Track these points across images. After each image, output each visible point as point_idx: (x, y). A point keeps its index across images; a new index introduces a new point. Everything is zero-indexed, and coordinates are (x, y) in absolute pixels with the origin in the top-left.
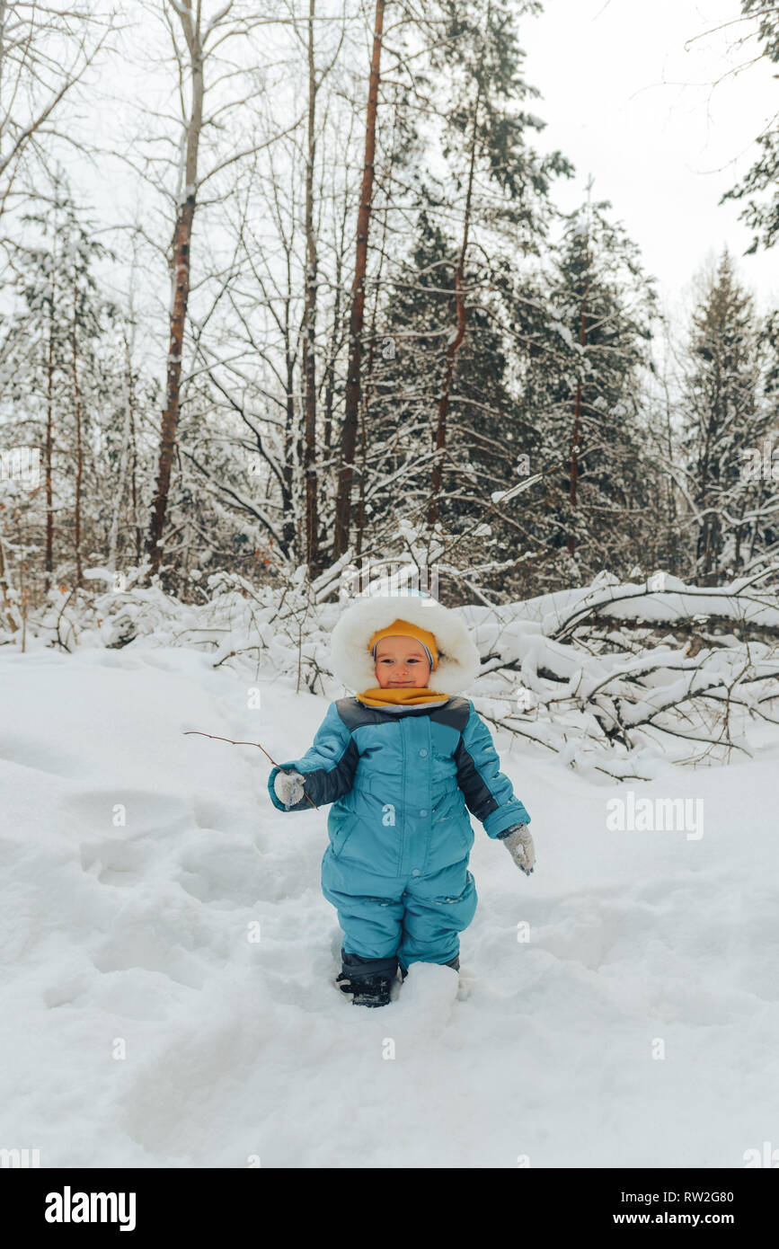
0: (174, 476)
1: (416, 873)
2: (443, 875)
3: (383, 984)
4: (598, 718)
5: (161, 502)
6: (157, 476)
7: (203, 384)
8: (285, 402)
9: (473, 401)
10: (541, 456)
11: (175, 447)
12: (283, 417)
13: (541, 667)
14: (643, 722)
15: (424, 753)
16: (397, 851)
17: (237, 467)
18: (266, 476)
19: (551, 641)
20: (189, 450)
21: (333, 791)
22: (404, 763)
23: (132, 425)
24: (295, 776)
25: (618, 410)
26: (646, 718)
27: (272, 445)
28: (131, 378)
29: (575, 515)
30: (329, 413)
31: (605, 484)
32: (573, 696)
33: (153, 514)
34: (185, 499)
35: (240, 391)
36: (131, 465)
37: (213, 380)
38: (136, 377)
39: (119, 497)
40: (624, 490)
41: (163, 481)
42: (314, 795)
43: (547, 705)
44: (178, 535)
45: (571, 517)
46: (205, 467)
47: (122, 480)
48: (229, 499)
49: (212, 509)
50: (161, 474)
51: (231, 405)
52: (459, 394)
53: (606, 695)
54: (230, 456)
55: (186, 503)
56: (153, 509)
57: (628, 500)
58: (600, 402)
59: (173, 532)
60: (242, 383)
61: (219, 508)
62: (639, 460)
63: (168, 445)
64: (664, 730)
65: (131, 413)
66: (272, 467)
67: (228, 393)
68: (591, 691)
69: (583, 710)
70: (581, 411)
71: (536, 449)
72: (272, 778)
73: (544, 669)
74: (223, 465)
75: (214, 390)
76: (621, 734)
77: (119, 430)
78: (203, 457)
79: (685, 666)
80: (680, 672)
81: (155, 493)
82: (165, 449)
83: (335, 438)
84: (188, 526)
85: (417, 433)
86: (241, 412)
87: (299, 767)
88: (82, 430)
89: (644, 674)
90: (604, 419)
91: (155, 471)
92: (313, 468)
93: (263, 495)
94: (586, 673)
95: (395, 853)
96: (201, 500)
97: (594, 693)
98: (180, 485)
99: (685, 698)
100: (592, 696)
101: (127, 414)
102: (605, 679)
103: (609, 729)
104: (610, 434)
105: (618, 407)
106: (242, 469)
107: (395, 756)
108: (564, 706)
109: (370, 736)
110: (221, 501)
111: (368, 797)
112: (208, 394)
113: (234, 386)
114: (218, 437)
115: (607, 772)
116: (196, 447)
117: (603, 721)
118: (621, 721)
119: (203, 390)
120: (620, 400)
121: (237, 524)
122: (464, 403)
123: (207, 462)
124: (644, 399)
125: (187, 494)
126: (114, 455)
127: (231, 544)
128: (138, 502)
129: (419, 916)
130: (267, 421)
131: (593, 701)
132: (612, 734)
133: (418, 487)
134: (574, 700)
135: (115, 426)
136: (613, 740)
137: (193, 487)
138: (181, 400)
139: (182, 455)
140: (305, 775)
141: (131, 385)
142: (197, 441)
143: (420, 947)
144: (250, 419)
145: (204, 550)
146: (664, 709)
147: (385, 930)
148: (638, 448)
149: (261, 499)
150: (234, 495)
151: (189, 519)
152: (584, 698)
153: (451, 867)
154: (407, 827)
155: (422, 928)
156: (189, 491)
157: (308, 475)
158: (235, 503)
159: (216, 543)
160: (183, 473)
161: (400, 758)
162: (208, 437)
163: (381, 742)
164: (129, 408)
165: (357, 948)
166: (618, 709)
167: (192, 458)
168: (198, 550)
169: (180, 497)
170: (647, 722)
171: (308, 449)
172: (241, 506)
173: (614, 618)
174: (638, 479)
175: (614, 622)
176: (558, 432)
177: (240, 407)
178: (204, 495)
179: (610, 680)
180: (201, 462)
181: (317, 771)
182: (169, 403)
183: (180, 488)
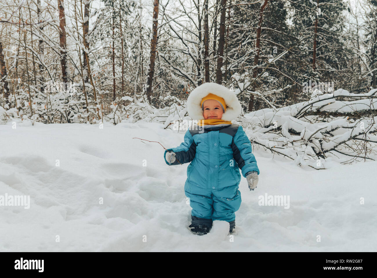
0: (156, 64)
1: (214, 188)
2: (224, 190)
3: (206, 229)
4: (313, 148)
5: (151, 73)
6: (150, 64)
7: (167, 30)
8: (198, 35)
9: (271, 29)
10: (299, 49)
11: (156, 53)
12: (198, 41)
13: (290, 129)
14: (332, 149)
15: (215, 144)
16: (206, 179)
17: (181, 60)
18: (192, 64)
19: (294, 118)
20: (163, 55)
21: (188, 158)
22: (209, 148)
23: (141, 46)
24: (172, 153)
25: (333, 29)
26: (333, 148)
27: (194, 52)
28: (141, 29)
29: (314, 72)
30: (215, 38)
31: (329, 61)
32: (302, 139)
33: (148, 78)
34: (161, 72)
35: (181, 32)
36: (141, 61)
37: (171, 28)
38: (142, 28)
39: (137, 73)
40: (338, 62)
41: (152, 65)
42: (180, 160)
43: (292, 143)
44: (159, 86)
45: (312, 73)
46: (169, 61)
47: (138, 67)
48: (178, 72)
49: (171, 76)
50: (151, 63)
51: (178, 37)
52: (266, 26)
53: (316, 138)
54: (178, 56)
55: (162, 74)
56: (148, 76)
57: (339, 66)
58: (326, 26)
59: (157, 85)
60: (182, 28)
61: (173, 75)
62: (343, 49)
63: (153, 52)
64: (340, 153)
65: (141, 41)
66: (194, 60)
67: (176, 32)
68: (309, 137)
69: (306, 145)
70: (317, 30)
71: (297, 46)
72: (165, 154)
73: (291, 129)
74: (175, 60)
75: (172, 32)
76: (322, 154)
77: (137, 48)
78: (168, 57)
79: (349, 126)
80: (347, 129)
81: (149, 70)
82: (152, 54)
83: (217, 47)
84: (162, 83)
85: (249, 43)
86: (182, 39)
87: (174, 150)
88: (124, 49)
89: (333, 130)
90: (328, 33)
91: (149, 62)
92: (208, 58)
93: (191, 71)
94: (307, 130)
95: (206, 180)
96: (167, 73)
97: (310, 138)
98: (159, 68)
99: (349, 139)
100: (310, 139)
101: (140, 42)
102: (315, 131)
103: (317, 152)
104: (330, 39)
105: (333, 27)
106: (182, 61)
107: (205, 145)
108: (299, 143)
109: (197, 138)
110: (175, 74)
111: (197, 160)
112: (169, 33)
113: (179, 30)
114: (173, 49)
115: (313, 167)
116: (165, 53)
117: (315, 149)
118: (322, 149)
119: (168, 32)
120: (334, 25)
121: (180, 81)
122: (267, 30)
123: (169, 59)
124: (345, 24)
125: (161, 71)
126: (135, 58)
127: (178, 89)
128: (144, 75)
129: (217, 202)
130: (191, 42)
131: (311, 141)
132: (319, 154)
133: (250, 65)
134: (302, 141)
135: (136, 47)
136: (319, 157)
137: (164, 68)
138: (158, 35)
139: (160, 57)
140: (176, 153)
141: (140, 31)
142: (165, 51)
143: (219, 215)
144: (186, 42)
145: (168, 91)
146: (340, 144)
147: (204, 206)
148: (342, 44)
149: (190, 72)
150: (180, 72)
151: (162, 80)
152: (307, 140)
153: (228, 187)
154: (210, 171)
155: (218, 207)
156: (162, 69)
157: (206, 61)
158: (180, 74)
159: (172, 89)
160: (160, 64)
161: (207, 146)
162: (169, 49)
163: (201, 140)
164: (140, 40)
165: (196, 213)
166: (321, 144)
167: (164, 58)
168: (166, 91)
169: (159, 72)
170: (334, 149)
171: (206, 51)
172: (182, 75)
173: (327, 112)
174: (342, 57)
175: (327, 113)
176: (308, 39)
177: (181, 38)
178: (168, 71)
179: (317, 132)
180: (167, 59)
181: (181, 151)
182: (153, 36)
183: (159, 69)
